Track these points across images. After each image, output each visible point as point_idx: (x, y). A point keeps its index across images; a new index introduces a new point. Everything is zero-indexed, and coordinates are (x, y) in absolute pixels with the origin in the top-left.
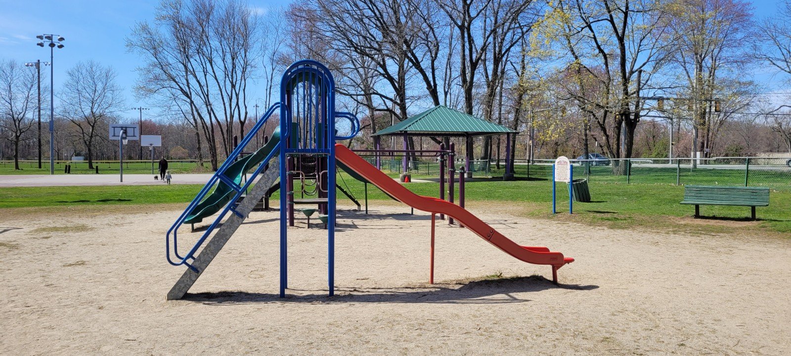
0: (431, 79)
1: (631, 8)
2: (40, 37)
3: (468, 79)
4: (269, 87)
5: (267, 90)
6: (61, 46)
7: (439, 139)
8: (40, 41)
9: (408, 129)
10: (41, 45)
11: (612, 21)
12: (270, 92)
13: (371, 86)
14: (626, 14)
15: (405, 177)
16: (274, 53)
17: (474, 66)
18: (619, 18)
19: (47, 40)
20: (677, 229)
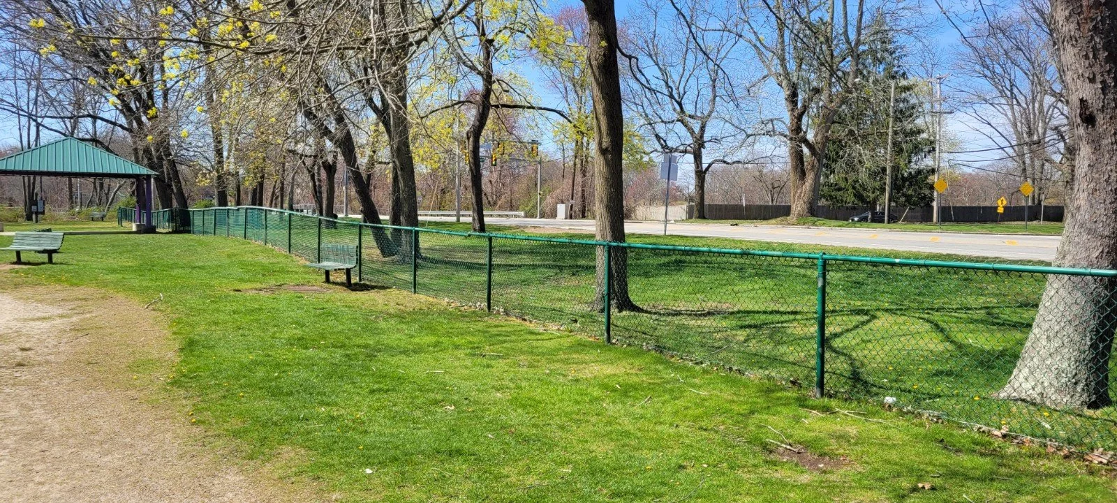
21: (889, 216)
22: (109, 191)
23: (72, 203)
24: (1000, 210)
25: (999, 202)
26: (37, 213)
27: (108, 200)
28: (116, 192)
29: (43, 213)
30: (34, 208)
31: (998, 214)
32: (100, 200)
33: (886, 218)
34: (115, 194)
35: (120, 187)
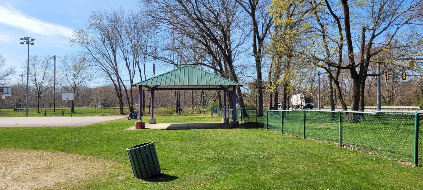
2: (22, 39)
3: (257, 50)
6: (33, 44)
8: (22, 41)
10: (22, 43)
17: (261, 41)
19: (25, 40)
22: (206, 100)
23: (193, 105)
26: (179, 110)
27: (206, 104)
28: (209, 100)
29: (182, 110)
30: (178, 107)
32: (203, 104)
34: (208, 101)
35: (210, 98)
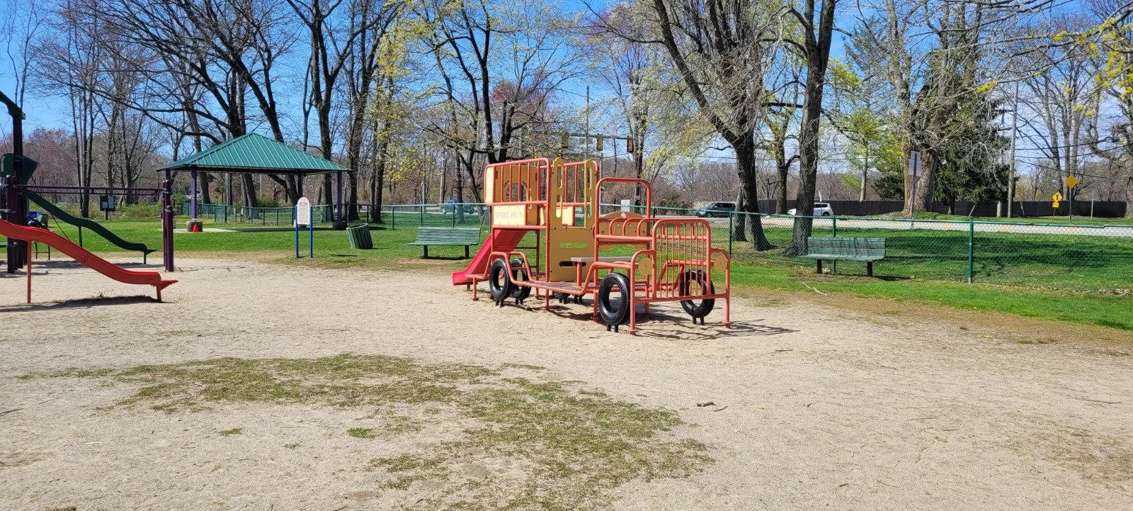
0: (265, 94)
1: (492, 27)
3: (323, 96)
4: (19, 90)
5: (16, 94)
7: (281, 176)
9: (197, 163)
11: (473, 40)
12: (22, 98)
13: (195, 98)
14: (487, 33)
15: (193, 224)
16: (28, 39)
17: (330, 80)
18: (480, 37)
20: (404, 268)
21: (1012, 211)
24: (1056, 205)
25: (1055, 197)
26: (108, 210)
29: (113, 209)
30: (105, 204)
31: (1054, 208)
33: (1009, 213)
